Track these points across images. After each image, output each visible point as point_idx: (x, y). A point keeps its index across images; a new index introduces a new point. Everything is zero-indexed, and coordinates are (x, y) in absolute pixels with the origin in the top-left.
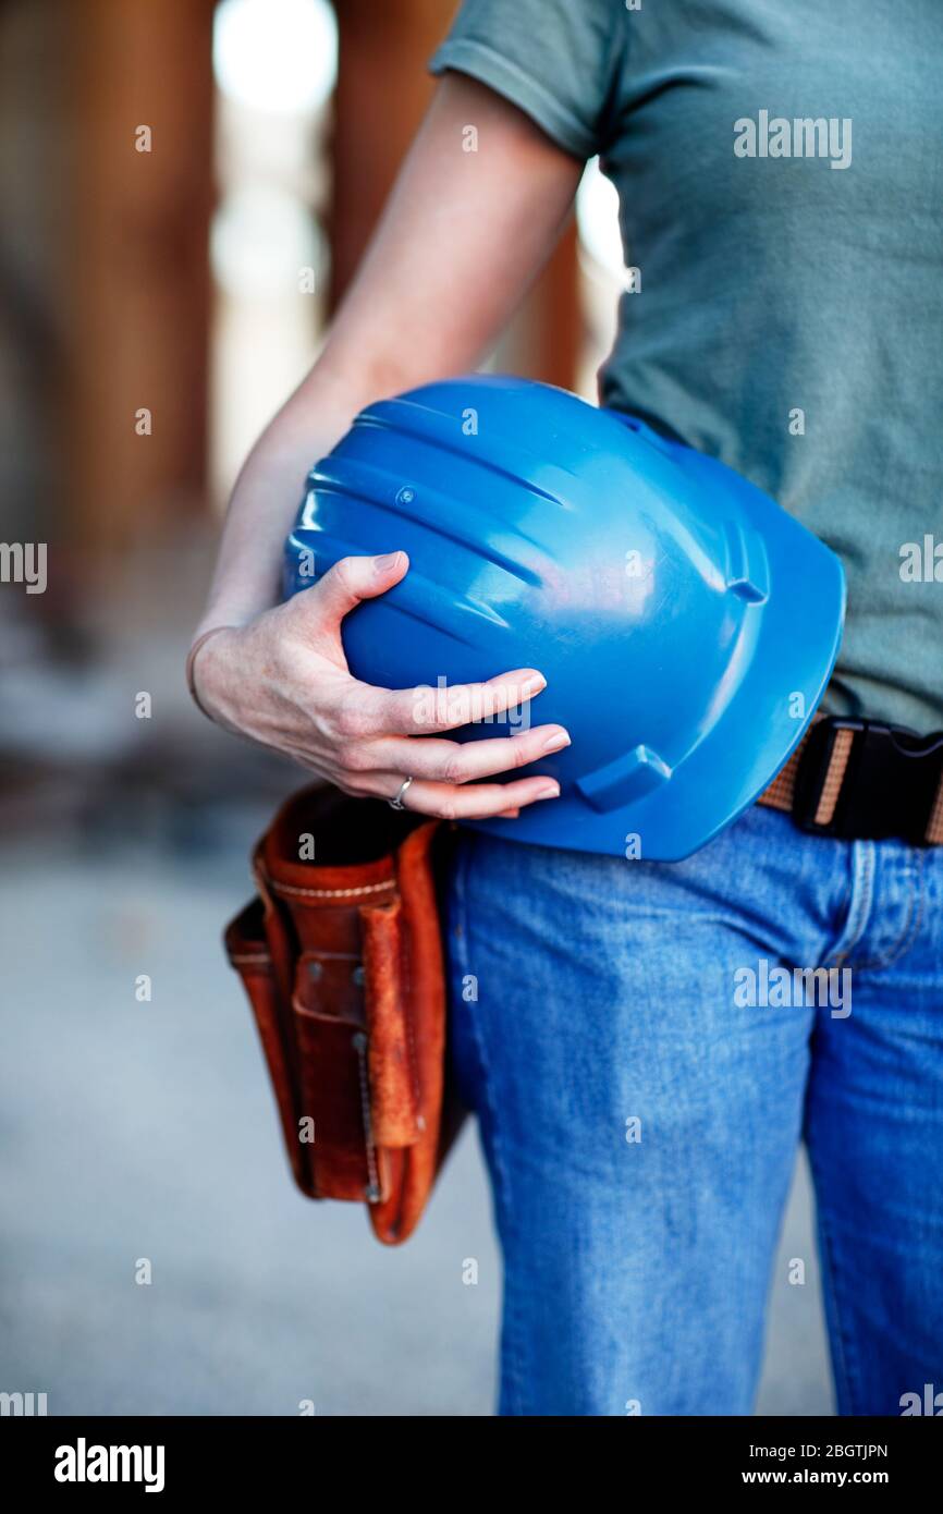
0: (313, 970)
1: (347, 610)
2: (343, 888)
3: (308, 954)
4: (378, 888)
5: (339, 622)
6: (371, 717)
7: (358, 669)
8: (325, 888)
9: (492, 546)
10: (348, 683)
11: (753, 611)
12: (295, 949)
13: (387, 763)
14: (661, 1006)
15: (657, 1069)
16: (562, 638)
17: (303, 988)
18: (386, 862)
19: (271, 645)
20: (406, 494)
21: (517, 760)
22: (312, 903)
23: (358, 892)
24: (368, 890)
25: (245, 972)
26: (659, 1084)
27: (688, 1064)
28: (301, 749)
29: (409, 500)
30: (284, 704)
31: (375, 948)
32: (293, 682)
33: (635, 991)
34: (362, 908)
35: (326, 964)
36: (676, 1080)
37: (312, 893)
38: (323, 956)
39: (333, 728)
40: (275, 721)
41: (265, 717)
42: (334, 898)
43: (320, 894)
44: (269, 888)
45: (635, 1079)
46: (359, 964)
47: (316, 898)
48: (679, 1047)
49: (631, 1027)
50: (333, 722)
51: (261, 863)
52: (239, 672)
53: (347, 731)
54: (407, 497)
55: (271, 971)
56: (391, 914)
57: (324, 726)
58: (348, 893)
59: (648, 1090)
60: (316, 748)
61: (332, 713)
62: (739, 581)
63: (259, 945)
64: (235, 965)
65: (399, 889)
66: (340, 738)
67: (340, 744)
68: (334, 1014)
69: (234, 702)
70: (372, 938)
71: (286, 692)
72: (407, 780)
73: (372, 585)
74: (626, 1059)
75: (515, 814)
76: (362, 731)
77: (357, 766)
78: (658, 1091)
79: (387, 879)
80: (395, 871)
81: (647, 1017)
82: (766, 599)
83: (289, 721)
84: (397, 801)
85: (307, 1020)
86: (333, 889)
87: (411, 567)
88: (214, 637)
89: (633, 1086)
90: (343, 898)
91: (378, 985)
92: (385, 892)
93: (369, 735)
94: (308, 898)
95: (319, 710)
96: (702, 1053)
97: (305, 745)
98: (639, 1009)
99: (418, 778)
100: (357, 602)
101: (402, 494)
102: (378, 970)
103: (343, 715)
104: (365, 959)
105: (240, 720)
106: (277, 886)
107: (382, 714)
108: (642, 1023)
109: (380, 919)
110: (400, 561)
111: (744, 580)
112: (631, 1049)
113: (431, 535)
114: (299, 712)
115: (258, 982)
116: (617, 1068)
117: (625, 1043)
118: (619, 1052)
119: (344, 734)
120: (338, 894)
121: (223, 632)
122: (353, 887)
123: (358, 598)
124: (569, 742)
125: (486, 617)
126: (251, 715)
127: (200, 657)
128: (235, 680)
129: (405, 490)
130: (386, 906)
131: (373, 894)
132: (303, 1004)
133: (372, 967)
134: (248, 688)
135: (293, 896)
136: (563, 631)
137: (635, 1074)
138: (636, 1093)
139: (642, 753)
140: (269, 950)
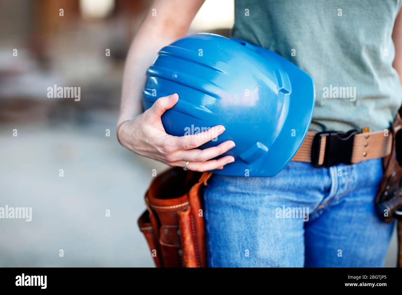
0: (165, 231)
1: (162, 113)
2: (172, 205)
3: (163, 226)
4: (183, 205)
5: (160, 117)
6: (173, 146)
7: (168, 131)
8: (167, 206)
9: (205, 89)
10: (165, 136)
11: (287, 96)
12: (159, 225)
13: (180, 159)
14: (271, 219)
15: (270, 238)
16: (228, 114)
17: (162, 237)
18: (185, 197)
19: (140, 127)
20: (175, 75)
21: (219, 153)
22: (163, 211)
23: (177, 206)
24: (180, 206)
25: (145, 233)
26: (270, 244)
27: (279, 237)
28: (154, 156)
29: (176, 77)
30: (147, 144)
31: (183, 224)
32: (148, 138)
33: (263, 213)
34: (178, 212)
35: (169, 229)
36: (275, 242)
37: (163, 208)
38: (168, 227)
39: (162, 150)
40: (145, 149)
41: (142, 148)
42: (170, 209)
43: (165, 208)
44: (150, 206)
45: (263, 241)
46: (178, 229)
47: (164, 209)
48: (276, 232)
49: (262, 225)
50: (162, 149)
51: (147, 199)
52: (132, 136)
53: (167, 151)
54: (176, 76)
55: (153, 232)
56: (187, 213)
57: (160, 150)
58: (174, 207)
59: (267, 245)
60: (158, 156)
61: (162, 146)
62: (282, 88)
63: (148, 224)
64: (142, 231)
65: (190, 204)
66: (165, 153)
67: (165, 155)
68: (173, 244)
69: (132, 144)
70: (181, 221)
71: (147, 141)
72: (187, 162)
73: (169, 106)
74: (260, 235)
75: (222, 168)
76: (172, 151)
77: (172, 160)
78: (270, 246)
79: (186, 202)
80: (189, 199)
81: (266, 222)
82: (290, 92)
83: (149, 149)
84: (185, 168)
85: (164, 247)
86: (169, 206)
87: (179, 98)
88: (123, 125)
89: (263, 244)
90: (172, 209)
91: (184, 235)
92: (186, 206)
93: (173, 151)
94: (162, 209)
95: (158, 146)
96: (282, 234)
97: (155, 155)
98: (264, 219)
99: (191, 161)
100: (165, 111)
101: (174, 76)
102: (184, 231)
103: (165, 147)
104: (180, 227)
105: (135, 149)
106: (153, 206)
107: (177, 145)
108: (265, 224)
109: (183, 215)
110: (176, 97)
111: (283, 88)
112: (262, 232)
113: (185, 87)
114: (151, 146)
115: (149, 235)
116: (258, 238)
117: (260, 230)
118: (258, 233)
119: (166, 152)
120: (171, 207)
121: (126, 123)
122: (175, 205)
123: (165, 110)
124: (235, 146)
125: (204, 110)
126: (137, 148)
127: (120, 131)
128: (131, 139)
129: (175, 74)
130: (186, 210)
131: (182, 207)
132: (163, 242)
133: (182, 230)
134: (135, 140)
135: (157, 209)
136: (228, 111)
137: (264, 240)
138: (264, 246)
139: (259, 145)
140: (151, 225)
